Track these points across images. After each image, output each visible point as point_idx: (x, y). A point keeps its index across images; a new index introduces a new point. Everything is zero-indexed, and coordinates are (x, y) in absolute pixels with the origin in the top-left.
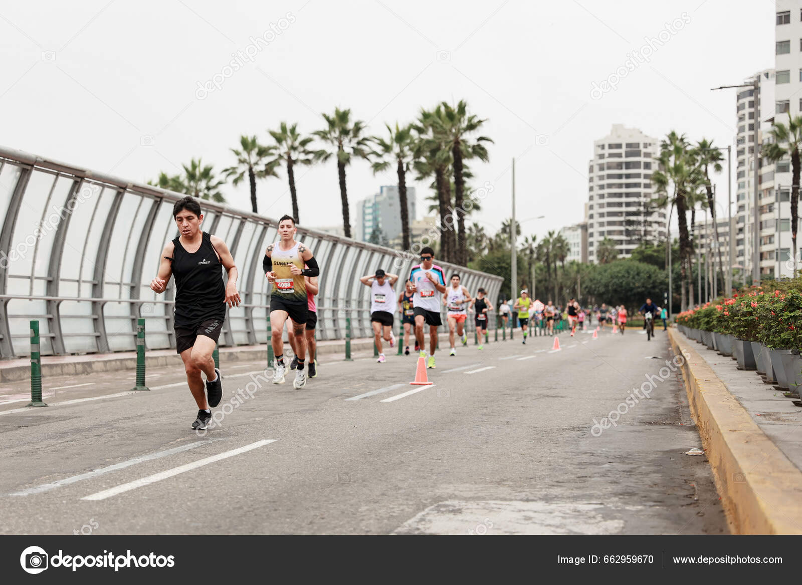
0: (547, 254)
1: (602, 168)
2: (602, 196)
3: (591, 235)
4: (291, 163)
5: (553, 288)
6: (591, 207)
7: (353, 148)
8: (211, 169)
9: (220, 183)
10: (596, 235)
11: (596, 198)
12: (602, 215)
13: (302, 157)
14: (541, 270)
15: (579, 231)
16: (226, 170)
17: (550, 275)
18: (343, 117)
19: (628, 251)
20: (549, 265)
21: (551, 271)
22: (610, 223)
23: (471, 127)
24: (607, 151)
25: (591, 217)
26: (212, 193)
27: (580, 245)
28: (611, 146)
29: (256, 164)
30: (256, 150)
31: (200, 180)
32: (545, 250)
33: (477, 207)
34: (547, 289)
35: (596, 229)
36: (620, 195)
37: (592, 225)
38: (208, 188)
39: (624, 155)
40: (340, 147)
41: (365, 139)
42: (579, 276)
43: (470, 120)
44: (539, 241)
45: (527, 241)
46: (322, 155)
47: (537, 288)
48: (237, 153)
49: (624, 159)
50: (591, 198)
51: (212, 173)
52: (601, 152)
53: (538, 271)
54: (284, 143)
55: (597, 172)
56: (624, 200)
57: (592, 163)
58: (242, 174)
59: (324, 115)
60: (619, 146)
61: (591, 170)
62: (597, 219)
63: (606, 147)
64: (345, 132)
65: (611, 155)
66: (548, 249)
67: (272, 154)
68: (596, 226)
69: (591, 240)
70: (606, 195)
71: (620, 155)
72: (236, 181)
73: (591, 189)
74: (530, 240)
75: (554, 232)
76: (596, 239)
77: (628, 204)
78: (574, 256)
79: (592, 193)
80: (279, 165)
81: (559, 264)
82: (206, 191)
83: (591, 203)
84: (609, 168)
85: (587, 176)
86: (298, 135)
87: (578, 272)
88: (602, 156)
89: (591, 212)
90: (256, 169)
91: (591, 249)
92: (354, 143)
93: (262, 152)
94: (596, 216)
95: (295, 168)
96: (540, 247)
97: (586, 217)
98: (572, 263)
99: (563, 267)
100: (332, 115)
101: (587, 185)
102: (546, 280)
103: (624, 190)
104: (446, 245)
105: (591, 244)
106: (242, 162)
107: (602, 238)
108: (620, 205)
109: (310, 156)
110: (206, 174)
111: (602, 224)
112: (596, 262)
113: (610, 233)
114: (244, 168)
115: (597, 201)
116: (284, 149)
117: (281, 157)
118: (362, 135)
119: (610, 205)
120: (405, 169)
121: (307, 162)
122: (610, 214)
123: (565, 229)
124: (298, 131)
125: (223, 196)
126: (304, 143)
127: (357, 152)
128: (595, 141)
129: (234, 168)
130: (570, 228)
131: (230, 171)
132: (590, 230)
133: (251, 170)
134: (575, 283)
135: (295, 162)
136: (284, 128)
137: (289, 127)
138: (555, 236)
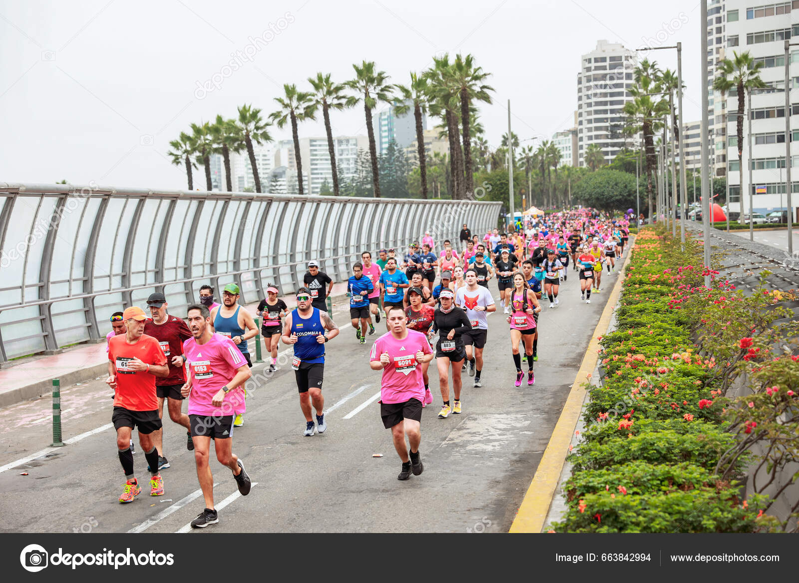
0: (542, 162)
1: (589, 81)
2: (589, 105)
3: (581, 139)
4: (326, 107)
5: (548, 190)
6: (580, 115)
7: (378, 94)
8: (258, 112)
9: (267, 125)
10: (585, 139)
11: (584, 106)
12: (590, 121)
13: (336, 102)
14: (537, 175)
15: (571, 136)
16: (272, 115)
17: (544, 179)
18: (369, 67)
19: (613, 153)
20: (543, 171)
21: (546, 175)
22: (597, 129)
23: (476, 78)
24: (593, 65)
25: (581, 123)
26: (260, 132)
27: (571, 148)
28: (596, 60)
29: (297, 108)
30: (296, 97)
31: (250, 122)
32: (540, 158)
33: (481, 131)
34: (542, 191)
35: (585, 134)
36: (605, 103)
37: (581, 131)
38: (257, 128)
39: (608, 68)
40: (367, 94)
41: (386, 87)
42: (569, 181)
43: (476, 71)
44: (535, 151)
45: (524, 151)
46: (352, 101)
47: (533, 191)
48: (280, 101)
49: (608, 71)
50: (580, 107)
51: (259, 115)
52: (588, 65)
53: (534, 176)
54: (320, 90)
55: (585, 84)
56: (609, 107)
57: (580, 76)
58: (285, 117)
59: (354, 66)
60: (603, 60)
61: (580, 82)
62: (586, 125)
63: (593, 61)
64: (371, 80)
65: (597, 68)
66: (542, 156)
67: (310, 100)
68: (585, 131)
69: (580, 143)
70: (593, 104)
71: (604, 68)
72: (281, 124)
73: (580, 98)
74: (527, 151)
75: (547, 142)
76: (585, 142)
77: (612, 111)
78: (567, 160)
79: (580, 102)
80: (317, 108)
81: (552, 168)
82: (255, 131)
83: (580, 111)
84: (595, 80)
85: (576, 87)
86: (332, 83)
87: (569, 176)
88: (589, 69)
89: (580, 119)
90: (297, 112)
91: (581, 151)
92: (378, 89)
93: (302, 97)
94: (585, 123)
95: (330, 111)
96: (535, 156)
97: (576, 123)
98: (564, 168)
99: (556, 171)
100: (361, 67)
101: (576, 95)
102: (541, 184)
103: (609, 99)
104: (456, 172)
105: (581, 147)
106: (286, 106)
107: (590, 142)
108: (605, 112)
109: (344, 101)
110: (255, 115)
111: (590, 130)
112: (585, 166)
113: (597, 137)
114: (286, 112)
115: (585, 109)
116: (320, 95)
117: (318, 102)
118: (385, 83)
119: (596, 112)
120: (421, 111)
121: (340, 106)
122: (597, 120)
123: (558, 134)
124: (331, 80)
125: (270, 135)
126: (338, 89)
127: (382, 97)
128: (583, 56)
129: (279, 113)
130: (562, 134)
131: (275, 115)
132: (580, 135)
133: (292, 113)
134: (567, 185)
135: (329, 106)
136: (320, 78)
137: (324, 77)
138: (549, 145)
